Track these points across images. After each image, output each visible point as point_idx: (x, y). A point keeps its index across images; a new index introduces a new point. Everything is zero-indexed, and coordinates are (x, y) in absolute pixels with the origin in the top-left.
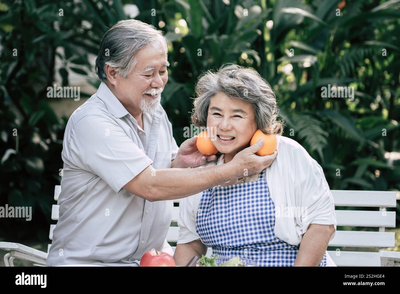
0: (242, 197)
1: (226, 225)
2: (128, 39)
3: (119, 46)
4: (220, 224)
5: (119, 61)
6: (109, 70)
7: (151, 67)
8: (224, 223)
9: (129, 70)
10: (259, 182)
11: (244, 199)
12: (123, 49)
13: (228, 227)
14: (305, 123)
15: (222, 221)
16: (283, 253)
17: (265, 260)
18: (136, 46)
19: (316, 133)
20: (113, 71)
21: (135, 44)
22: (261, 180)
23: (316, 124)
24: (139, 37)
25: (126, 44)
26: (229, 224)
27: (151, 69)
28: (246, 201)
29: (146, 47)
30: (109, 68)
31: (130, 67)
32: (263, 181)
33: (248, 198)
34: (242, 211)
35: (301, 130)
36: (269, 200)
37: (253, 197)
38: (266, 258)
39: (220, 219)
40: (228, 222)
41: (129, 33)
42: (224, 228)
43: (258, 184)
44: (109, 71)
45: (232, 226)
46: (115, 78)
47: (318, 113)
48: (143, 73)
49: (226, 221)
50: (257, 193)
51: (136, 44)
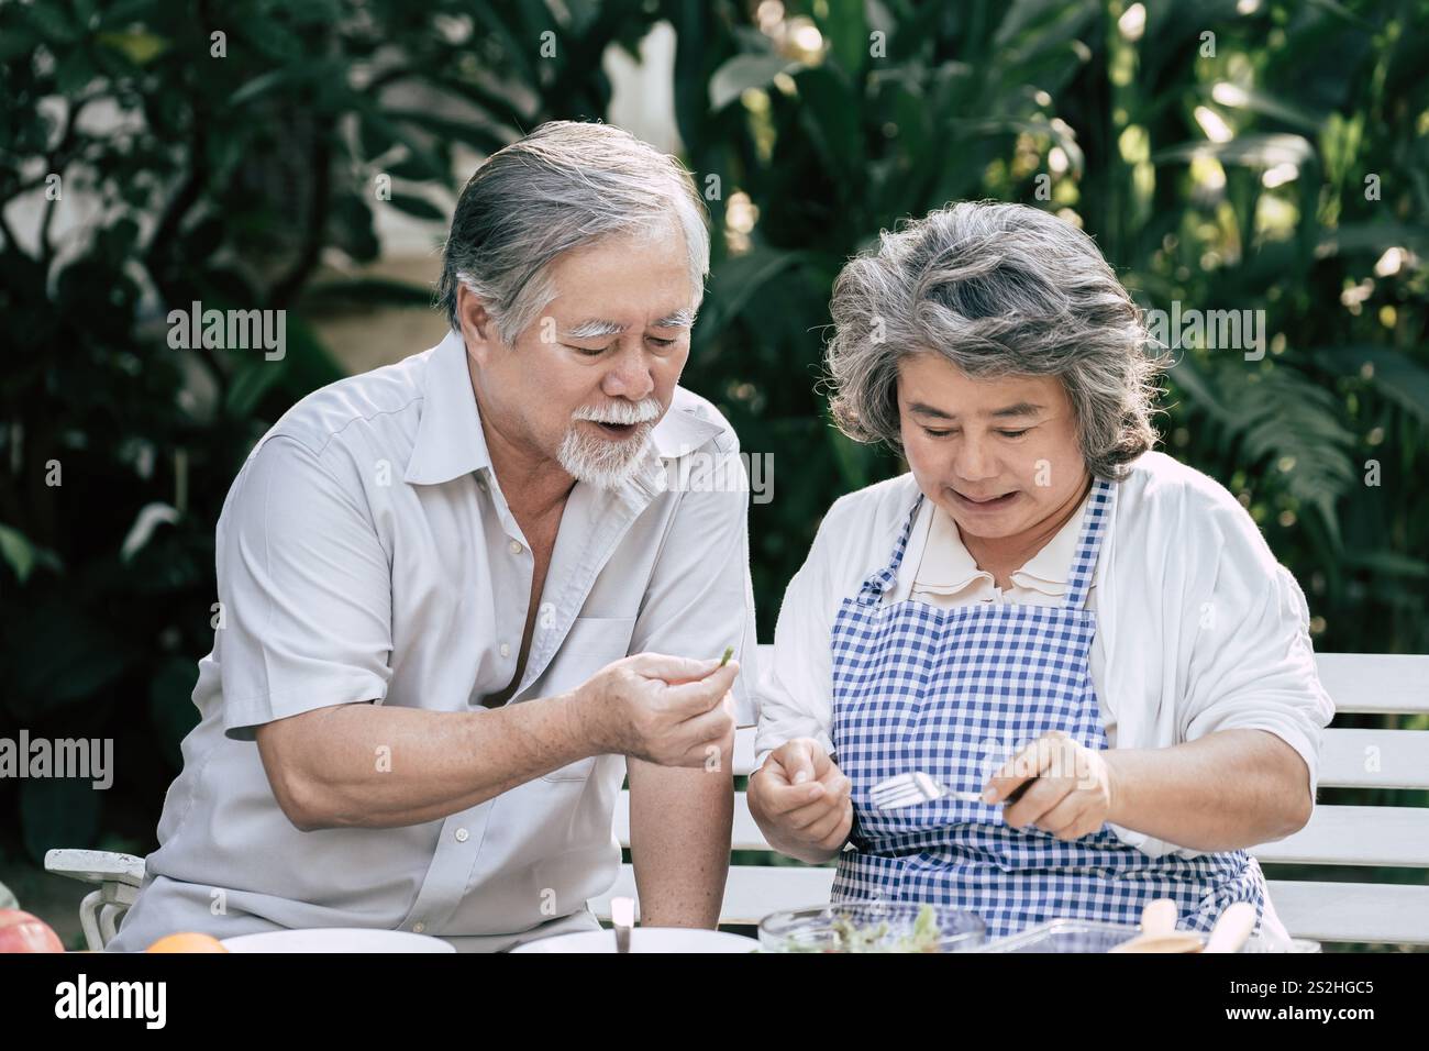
0: (989, 652)
1: (906, 738)
2: (536, 202)
3: (501, 223)
4: (888, 730)
5: (497, 278)
6: (466, 303)
7: (603, 323)
8: (901, 730)
9: (523, 318)
10: (1062, 614)
11: (995, 660)
12: (509, 237)
13: (912, 745)
14: (1267, 400)
15: (896, 722)
16: (1093, 889)
17: (1025, 910)
18: (557, 235)
19: (1309, 438)
20: (480, 310)
21: (557, 228)
22: (1073, 609)
23: (1311, 401)
24: (581, 203)
25: (527, 220)
26: (920, 737)
27: (601, 330)
28: (1001, 667)
29: (595, 249)
30: (467, 297)
31: (528, 309)
32: (1078, 615)
33: (1010, 660)
34: (977, 700)
35: (1257, 423)
36: (1084, 686)
37: (1026, 661)
38: (1026, 903)
39: (891, 713)
40: (915, 731)
41: (550, 180)
42: (898, 746)
43: (1056, 618)
44: (468, 308)
45: (926, 745)
46: (482, 335)
47: (1322, 358)
48: (570, 338)
49: (911, 723)
50: (1046, 648)
51: (561, 229)
